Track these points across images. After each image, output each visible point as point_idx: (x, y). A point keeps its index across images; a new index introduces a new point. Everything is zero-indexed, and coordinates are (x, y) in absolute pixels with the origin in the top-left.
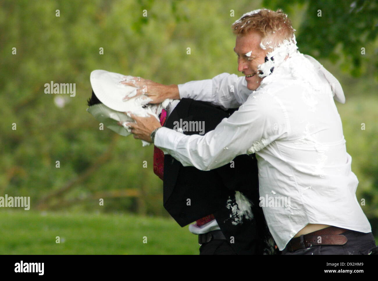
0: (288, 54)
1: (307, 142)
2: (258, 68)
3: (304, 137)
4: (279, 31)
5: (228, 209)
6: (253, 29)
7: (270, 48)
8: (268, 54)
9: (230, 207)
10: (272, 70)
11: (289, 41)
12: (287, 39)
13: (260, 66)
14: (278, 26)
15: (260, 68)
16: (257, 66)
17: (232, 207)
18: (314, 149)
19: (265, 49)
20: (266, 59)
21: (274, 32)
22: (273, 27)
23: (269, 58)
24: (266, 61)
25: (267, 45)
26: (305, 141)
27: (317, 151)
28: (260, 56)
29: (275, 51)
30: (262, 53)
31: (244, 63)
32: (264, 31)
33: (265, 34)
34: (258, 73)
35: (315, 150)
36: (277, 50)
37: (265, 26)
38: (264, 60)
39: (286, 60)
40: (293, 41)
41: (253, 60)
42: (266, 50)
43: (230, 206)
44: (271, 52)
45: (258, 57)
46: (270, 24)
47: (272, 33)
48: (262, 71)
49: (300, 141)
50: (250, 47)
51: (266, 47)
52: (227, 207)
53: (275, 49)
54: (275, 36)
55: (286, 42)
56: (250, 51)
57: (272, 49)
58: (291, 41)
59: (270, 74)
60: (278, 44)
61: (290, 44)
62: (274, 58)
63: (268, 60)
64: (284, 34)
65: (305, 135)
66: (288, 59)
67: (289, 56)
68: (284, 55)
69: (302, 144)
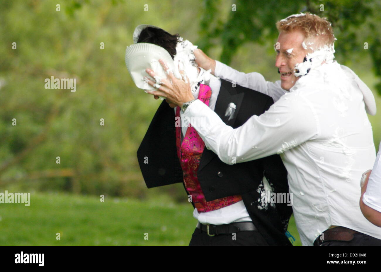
0: (326, 60)
1: (335, 145)
2: (295, 67)
3: (332, 140)
4: (322, 35)
5: (258, 192)
6: (298, 27)
7: (310, 49)
8: (307, 54)
9: (260, 192)
10: (308, 71)
11: (329, 48)
12: (327, 44)
13: (298, 65)
14: (322, 31)
15: (297, 67)
16: (295, 65)
17: (261, 192)
18: (341, 152)
19: (306, 48)
20: (305, 60)
21: (317, 35)
22: (318, 30)
23: (308, 59)
24: (304, 61)
25: (309, 46)
26: (333, 144)
27: (344, 154)
28: (299, 55)
29: (314, 53)
30: (303, 52)
31: (282, 59)
32: (308, 31)
33: (309, 35)
34: (294, 71)
35: (343, 153)
36: (317, 53)
37: (310, 27)
38: (303, 59)
39: (322, 65)
40: (332, 49)
41: (292, 58)
42: (307, 50)
43: (260, 190)
44: (311, 53)
45: (298, 56)
46: (316, 27)
47: (316, 36)
48: (298, 70)
49: (328, 143)
50: (292, 44)
51: (307, 47)
52: (258, 191)
53: (314, 51)
54: (318, 38)
55: (326, 47)
56: (292, 48)
57: (312, 50)
58: (330, 48)
59: (306, 74)
60: (319, 47)
61: (329, 51)
62: (312, 60)
63: (306, 60)
64: (326, 40)
65: (334, 138)
66: (324, 64)
67: (326, 62)
68: (322, 59)
69: (331, 146)
